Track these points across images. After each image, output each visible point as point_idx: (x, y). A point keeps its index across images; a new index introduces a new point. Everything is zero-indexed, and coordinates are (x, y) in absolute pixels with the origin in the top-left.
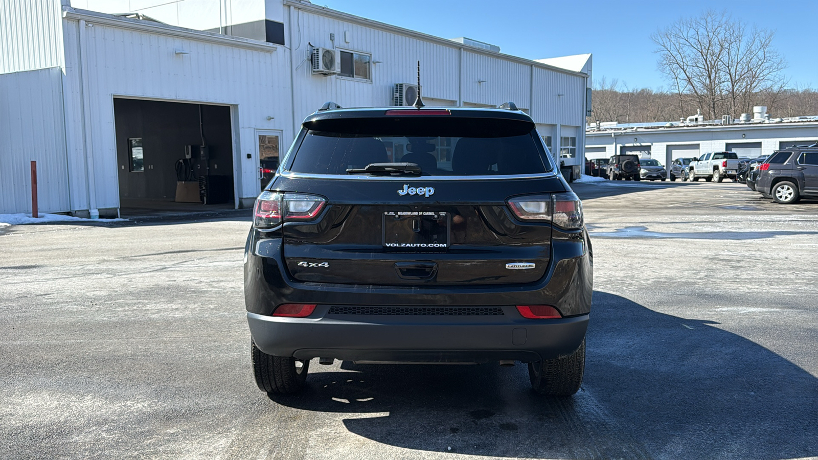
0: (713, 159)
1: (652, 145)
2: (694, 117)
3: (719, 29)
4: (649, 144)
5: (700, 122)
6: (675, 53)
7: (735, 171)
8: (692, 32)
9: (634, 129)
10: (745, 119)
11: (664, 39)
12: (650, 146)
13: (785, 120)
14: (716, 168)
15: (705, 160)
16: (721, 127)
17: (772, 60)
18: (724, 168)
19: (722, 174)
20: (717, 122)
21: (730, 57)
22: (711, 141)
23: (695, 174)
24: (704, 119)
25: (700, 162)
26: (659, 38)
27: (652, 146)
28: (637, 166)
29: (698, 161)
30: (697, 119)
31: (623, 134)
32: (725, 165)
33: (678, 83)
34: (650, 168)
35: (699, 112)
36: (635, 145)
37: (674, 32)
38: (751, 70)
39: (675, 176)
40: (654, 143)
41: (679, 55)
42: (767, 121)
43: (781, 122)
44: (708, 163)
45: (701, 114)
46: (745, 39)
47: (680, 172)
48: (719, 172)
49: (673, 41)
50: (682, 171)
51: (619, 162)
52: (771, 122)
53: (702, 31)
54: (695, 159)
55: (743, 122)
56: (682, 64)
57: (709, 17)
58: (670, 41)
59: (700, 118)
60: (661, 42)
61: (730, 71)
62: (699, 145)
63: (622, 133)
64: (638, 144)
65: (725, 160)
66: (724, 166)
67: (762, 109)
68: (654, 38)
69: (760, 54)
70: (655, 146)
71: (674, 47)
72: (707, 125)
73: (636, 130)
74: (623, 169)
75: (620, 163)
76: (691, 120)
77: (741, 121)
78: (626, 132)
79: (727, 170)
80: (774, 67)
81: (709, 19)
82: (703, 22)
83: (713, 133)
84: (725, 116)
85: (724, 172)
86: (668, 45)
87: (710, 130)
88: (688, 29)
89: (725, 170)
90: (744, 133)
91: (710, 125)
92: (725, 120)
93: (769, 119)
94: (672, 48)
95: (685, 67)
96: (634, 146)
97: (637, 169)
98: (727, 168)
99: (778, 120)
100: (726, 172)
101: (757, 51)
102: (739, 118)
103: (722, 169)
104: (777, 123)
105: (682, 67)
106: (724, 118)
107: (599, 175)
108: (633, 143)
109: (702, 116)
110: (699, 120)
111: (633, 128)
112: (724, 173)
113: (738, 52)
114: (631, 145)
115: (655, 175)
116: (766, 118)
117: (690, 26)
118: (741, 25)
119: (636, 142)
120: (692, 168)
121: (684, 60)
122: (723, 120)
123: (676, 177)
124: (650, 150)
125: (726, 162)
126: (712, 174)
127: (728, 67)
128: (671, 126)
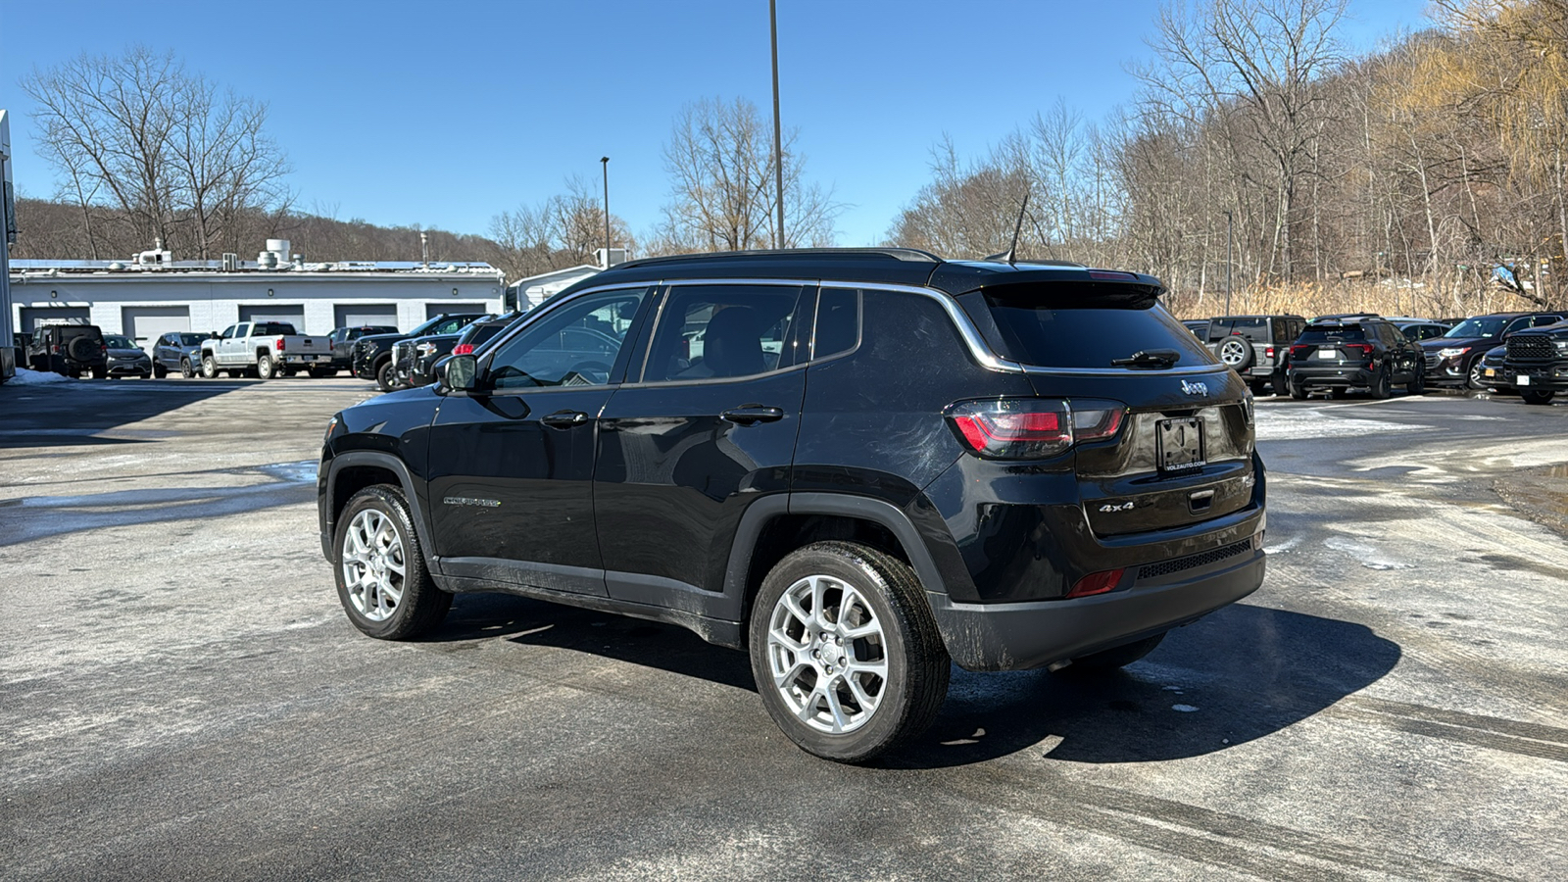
0: (253, 335)
1: (92, 306)
2: (153, 253)
3: (161, 86)
4: (86, 304)
5: (167, 264)
6: (76, 122)
7: (300, 357)
8: (108, 85)
9: (51, 272)
10: (267, 261)
11: (49, 91)
12: (87, 308)
13: (335, 266)
14: (263, 352)
15: (237, 337)
16: (227, 274)
17: (266, 156)
18: (280, 352)
19: (276, 363)
20: (212, 264)
21: (191, 144)
22: (209, 301)
23: (215, 363)
24: (174, 259)
25: (225, 341)
26: (40, 87)
27: (91, 309)
28: (100, 348)
29: (221, 338)
30: (159, 257)
31: (25, 281)
32: (281, 345)
33: (78, 183)
34: (119, 353)
35: (158, 244)
36: (53, 304)
37: (71, 80)
38: (231, 169)
39: (165, 367)
40: (94, 303)
41: (85, 128)
42: (298, 268)
43: (326, 270)
44: (243, 342)
45: (165, 248)
46: (214, 113)
47: (179, 360)
48: (270, 359)
49: (69, 98)
50: (183, 358)
51: (61, 341)
52: (305, 269)
53: (128, 85)
54: (215, 336)
55: (265, 268)
56: (93, 146)
57: (141, 60)
58: (64, 97)
59: (167, 255)
60: (44, 97)
61: (191, 168)
62: (187, 307)
63: (22, 279)
64: (61, 304)
65: (281, 337)
66: (279, 348)
67: (283, 245)
68: (27, 86)
69: (246, 142)
70: (98, 308)
71: (73, 109)
72: (189, 270)
73: (55, 273)
74: (73, 355)
75: (64, 342)
76: (149, 259)
77: (260, 265)
78: (32, 278)
79: (286, 355)
80: (270, 170)
81: (142, 65)
82: (129, 68)
83: (213, 286)
84: (228, 254)
85: (281, 359)
86: (59, 102)
87: (206, 280)
88: (101, 77)
89: (282, 354)
90: (271, 288)
91: (196, 270)
92: (228, 261)
93: (301, 264)
94: (69, 112)
95: (99, 153)
96: (51, 308)
97: (101, 355)
98: (286, 351)
99: (321, 266)
100: (285, 359)
101: (238, 137)
102: (256, 260)
103: (276, 354)
104: (319, 271)
105: (93, 152)
106: (226, 259)
107: (50, 368)
108: (49, 301)
109: (169, 252)
110: (164, 259)
111: (48, 270)
112: (280, 362)
113: (204, 134)
114: (45, 304)
115: (131, 367)
116: (297, 261)
117: (102, 72)
118: (204, 85)
119: (56, 298)
120: (208, 353)
121: (94, 137)
122: (225, 261)
123: (169, 369)
124: (89, 316)
125: (283, 341)
126: (256, 362)
127: (188, 161)
128: (121, 270)
